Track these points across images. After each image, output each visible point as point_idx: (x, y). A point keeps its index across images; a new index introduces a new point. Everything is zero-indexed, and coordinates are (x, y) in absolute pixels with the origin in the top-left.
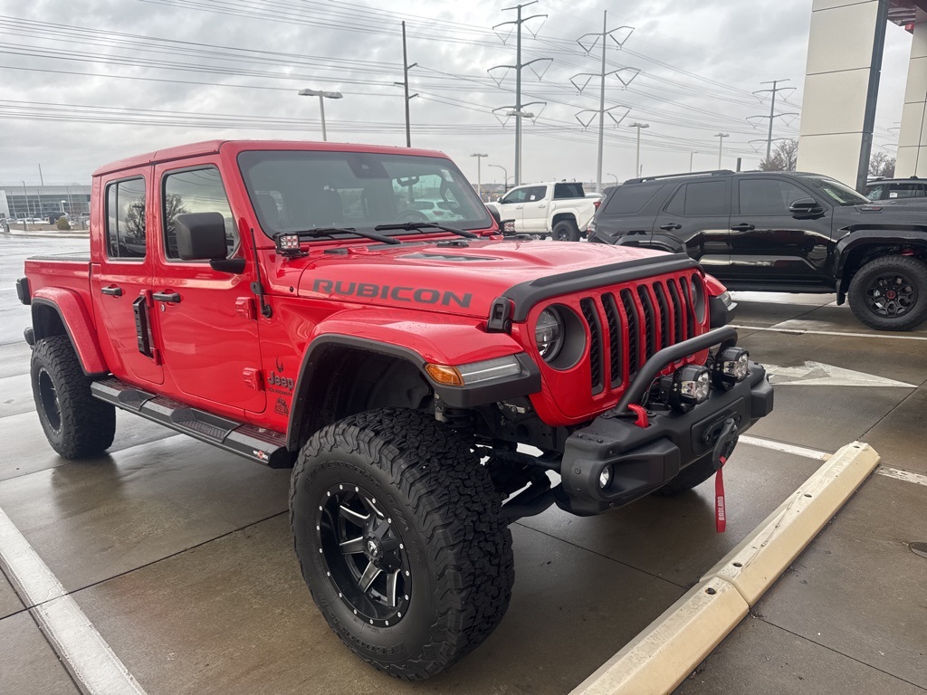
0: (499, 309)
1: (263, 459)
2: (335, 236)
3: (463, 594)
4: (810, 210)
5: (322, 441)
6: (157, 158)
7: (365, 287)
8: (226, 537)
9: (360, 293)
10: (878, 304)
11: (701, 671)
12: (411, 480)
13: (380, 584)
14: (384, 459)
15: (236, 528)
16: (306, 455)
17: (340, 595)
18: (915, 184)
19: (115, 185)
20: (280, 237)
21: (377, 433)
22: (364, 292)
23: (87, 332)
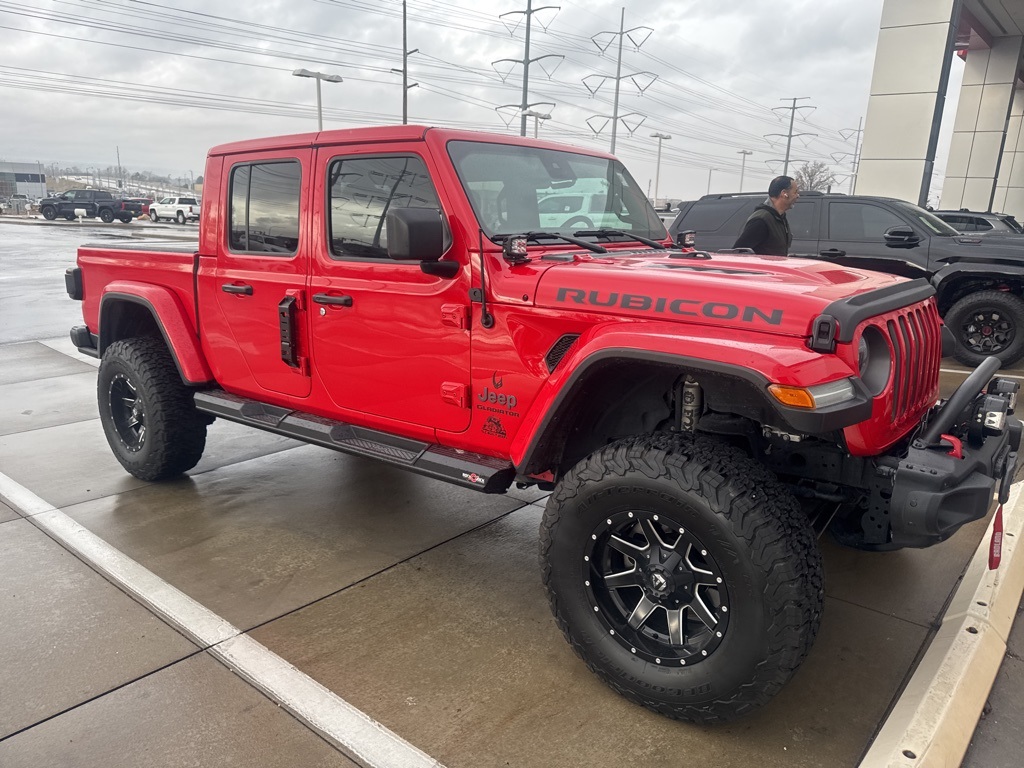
0: (825, 328)
1: (477, 482)
2: (541, 241)
3: (801, 631)
4: (906, 238)
5: (608, 463)
6: (321, 140)
7: (632, 299)
8: (392, 569)
9: (624, 305)
10: (972, 341)
11: (990, 711)
12: (745, 509)
13: (658, 621)
14: (706, 486)
15: (398, 560)
16: (580, 479)
17: (612, 632)
18: (966, 217)
19: (247, 169)
20: (513, 239)
21: (689, 458)
22: (631, 304)
23: (187, 335)
